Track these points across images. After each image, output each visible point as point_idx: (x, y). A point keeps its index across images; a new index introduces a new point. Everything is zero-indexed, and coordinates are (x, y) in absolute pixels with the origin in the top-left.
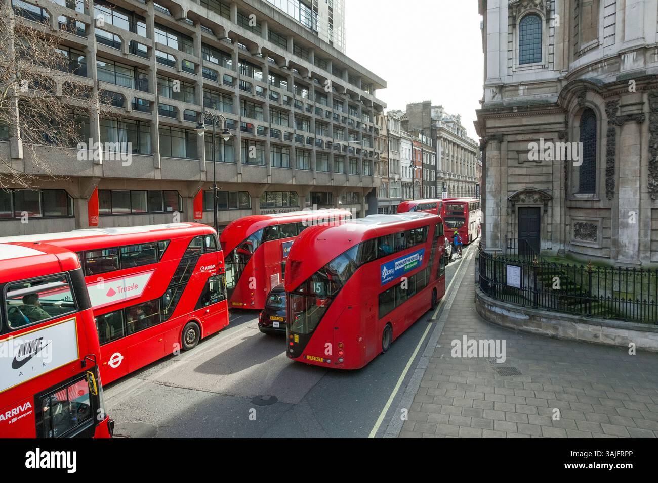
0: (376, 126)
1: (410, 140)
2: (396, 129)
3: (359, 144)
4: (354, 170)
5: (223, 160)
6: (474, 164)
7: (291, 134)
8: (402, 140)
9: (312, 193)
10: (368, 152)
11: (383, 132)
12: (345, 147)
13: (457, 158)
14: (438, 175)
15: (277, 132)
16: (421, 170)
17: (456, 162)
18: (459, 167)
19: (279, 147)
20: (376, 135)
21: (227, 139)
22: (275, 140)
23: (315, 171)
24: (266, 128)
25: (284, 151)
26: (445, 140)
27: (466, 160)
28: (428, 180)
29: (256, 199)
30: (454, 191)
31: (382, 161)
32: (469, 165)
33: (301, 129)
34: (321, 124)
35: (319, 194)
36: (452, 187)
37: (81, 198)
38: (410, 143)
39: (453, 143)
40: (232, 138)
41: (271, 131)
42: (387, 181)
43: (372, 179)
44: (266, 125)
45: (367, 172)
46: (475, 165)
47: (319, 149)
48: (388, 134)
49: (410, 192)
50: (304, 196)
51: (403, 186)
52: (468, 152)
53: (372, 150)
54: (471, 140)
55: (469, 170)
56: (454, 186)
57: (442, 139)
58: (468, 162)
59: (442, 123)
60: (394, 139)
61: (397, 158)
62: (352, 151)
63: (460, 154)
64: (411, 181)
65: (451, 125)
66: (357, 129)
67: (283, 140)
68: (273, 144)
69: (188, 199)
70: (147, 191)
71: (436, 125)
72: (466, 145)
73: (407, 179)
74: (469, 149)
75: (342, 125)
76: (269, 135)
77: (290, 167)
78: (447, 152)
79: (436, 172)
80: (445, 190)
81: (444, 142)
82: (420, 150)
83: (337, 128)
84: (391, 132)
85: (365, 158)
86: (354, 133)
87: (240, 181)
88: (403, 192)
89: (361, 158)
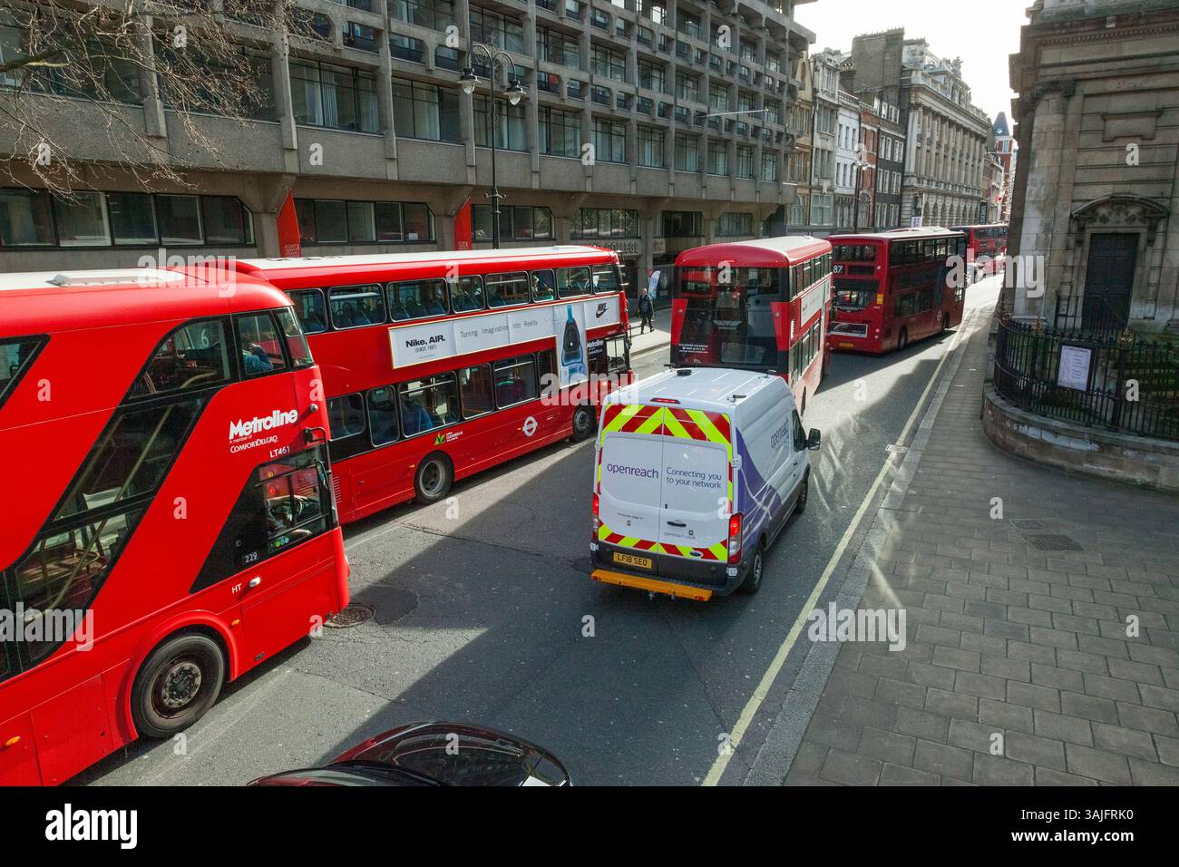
0: (791, 81)
1: (856, 111)
2: (829, 88)
3: (756, 116)
4: (744, 169)
5: (506, 147)
6: (980, 161)
7: (629, 97)
8: (841, 111)
9: (665, 213)
10: (775, 133)
11: (805, 95)
12: (731, 123)
13: (947, 148)
14: (906, 183)
15: (603, 92)
16: (874, 172)
17: (945, 157)
18: (949, 168)
19: (607, 124)
20: (791, 101)
21: (514, 102)
22: (599, 108)
23: (672, 169)
24: (583, 84)
25: (616, 129)
26: (927, 110)
27: (965, 153)
28: (887, 191)
29: (564, 221)
30: (935, 214)
31: (800, 153)
32: (970, 162)
33: (649, 86)
34: (686, 76)
35: (676, 216)
36: (931, 206)
37: (266, 211)
38: (856, 117)
39: (942, 116)
40: (523, 104)
41: (592, 89)
42: (807, 191)
43: (779, 185)
44: (584, 77)
45: (769, 173)
46: (982, 164)
47: (682, 126)
48: (814, 98)
49: (849, 215)
50: (650, 218)
51: (836, 203)
52: (971, 137)
53: (781, 129)
54: (978, 111)
55: (970, 173)
56: (936, 204)
57: (921, 110)
58: (968, 157)
59: (923, 74)
60: (825, 108)
61: (829, 146)
62: (742, 132)
63: (955, 139)
64: (853, 192)
65: (941, 79)
66: (755, 88)
67: (615, 108)
68: (596, 117)
69: (444, 218)
70: (374, 202)
71: (910, 80)
72: (968, 122)
73: (845, 186)
74: (973, 129)
75: (727, 78)
76: (588, 97)
77: (626, 160)
78: (928, 135)
79: (903, 176)
80: (917, 212)
81: (924, 114)
82: (876, 130)
83: (716, 85)
84: (820, 95)
85: (768, 146)
86: (749, 97)
87: (535, 185)
88: (836, 214)
89: (760, 146)
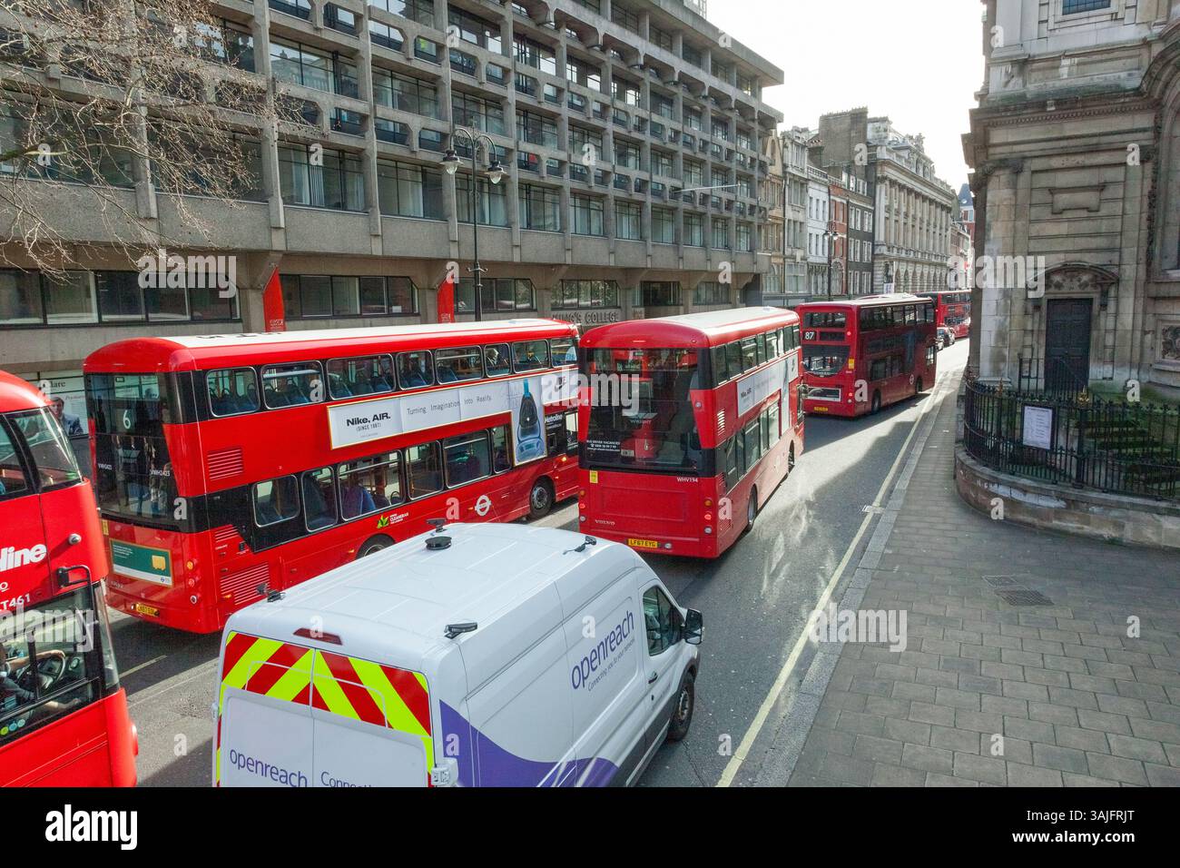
0: (762, 158)
1: (825, 184)
2: (799, 163)
3: (729, 190)
4: (720, 238)
5: (487, 222)
6: (947, 230)
7: (606, 174)
8: (811, 184)
9: (645, 284)
10: (748, 206)
11: (776, 170)
12: (705, 197)
13: (914, 218)
14: (877, 252)
15: (581, 170)
16: (845, 241)
17: (913, 226)
18: (918, 237)
19: (585, 198)
20: (762, 175)
21: (495, 181)
22: (578, 185)
23: (650, 242)
24: (562, 163)
25: (594, 204)
26: (893, 183)
27: (932, 222)
28: (858, 259)
29: (546, 292)
30: (906, 280)
31: (773, 224)
32: (938, 232)
33: (625, 164)
34: (660, 153)
35: (654, 285)
36: (902, 274)
37: (252, 288)
38: (826, 190)
39: (908, 189)
40: (504, 183)
41: (571, 167)
42: (781, 261)
43: (753, 254)
44: (563, 156)
45: (744, 244)
46: (949, 232)
47: (658, 201)
48: (784, 172)
49: (823, 283)
50: (630, 289)
51: (810, 272)
52: (936, 207)
53: (754, 202)
54: (943, 183)
55: (937, 241)
56: (906, 271)
57: (887, 182)
58: (935, 227)
59: (887, 150)
60: (795, 182)
61: (800, 217)
62: (716, 205)
63: (921, 209)
64: (826, 261)
65: (905, 154)
66: (727, 164)
67: (593, 185)
68: (574, 193)
69: (427, 291)
70: (359, 277)
71: (875, 155)
72: (933, 193)
73: (818, 255)
74: (938, 200)
75: (700, 156)
76: (567, 175)
77: (605, 234)
78: (896, 206)
79: (873, 245)
80: (889, 279)
81: (891, 187)
82: (845, 202)
83: (690, 162)
84: (790, 170)
85: (741, 218)
86: (722, 172)
87: (517, 259)
88: (810, 282)
89: (734, 218)
